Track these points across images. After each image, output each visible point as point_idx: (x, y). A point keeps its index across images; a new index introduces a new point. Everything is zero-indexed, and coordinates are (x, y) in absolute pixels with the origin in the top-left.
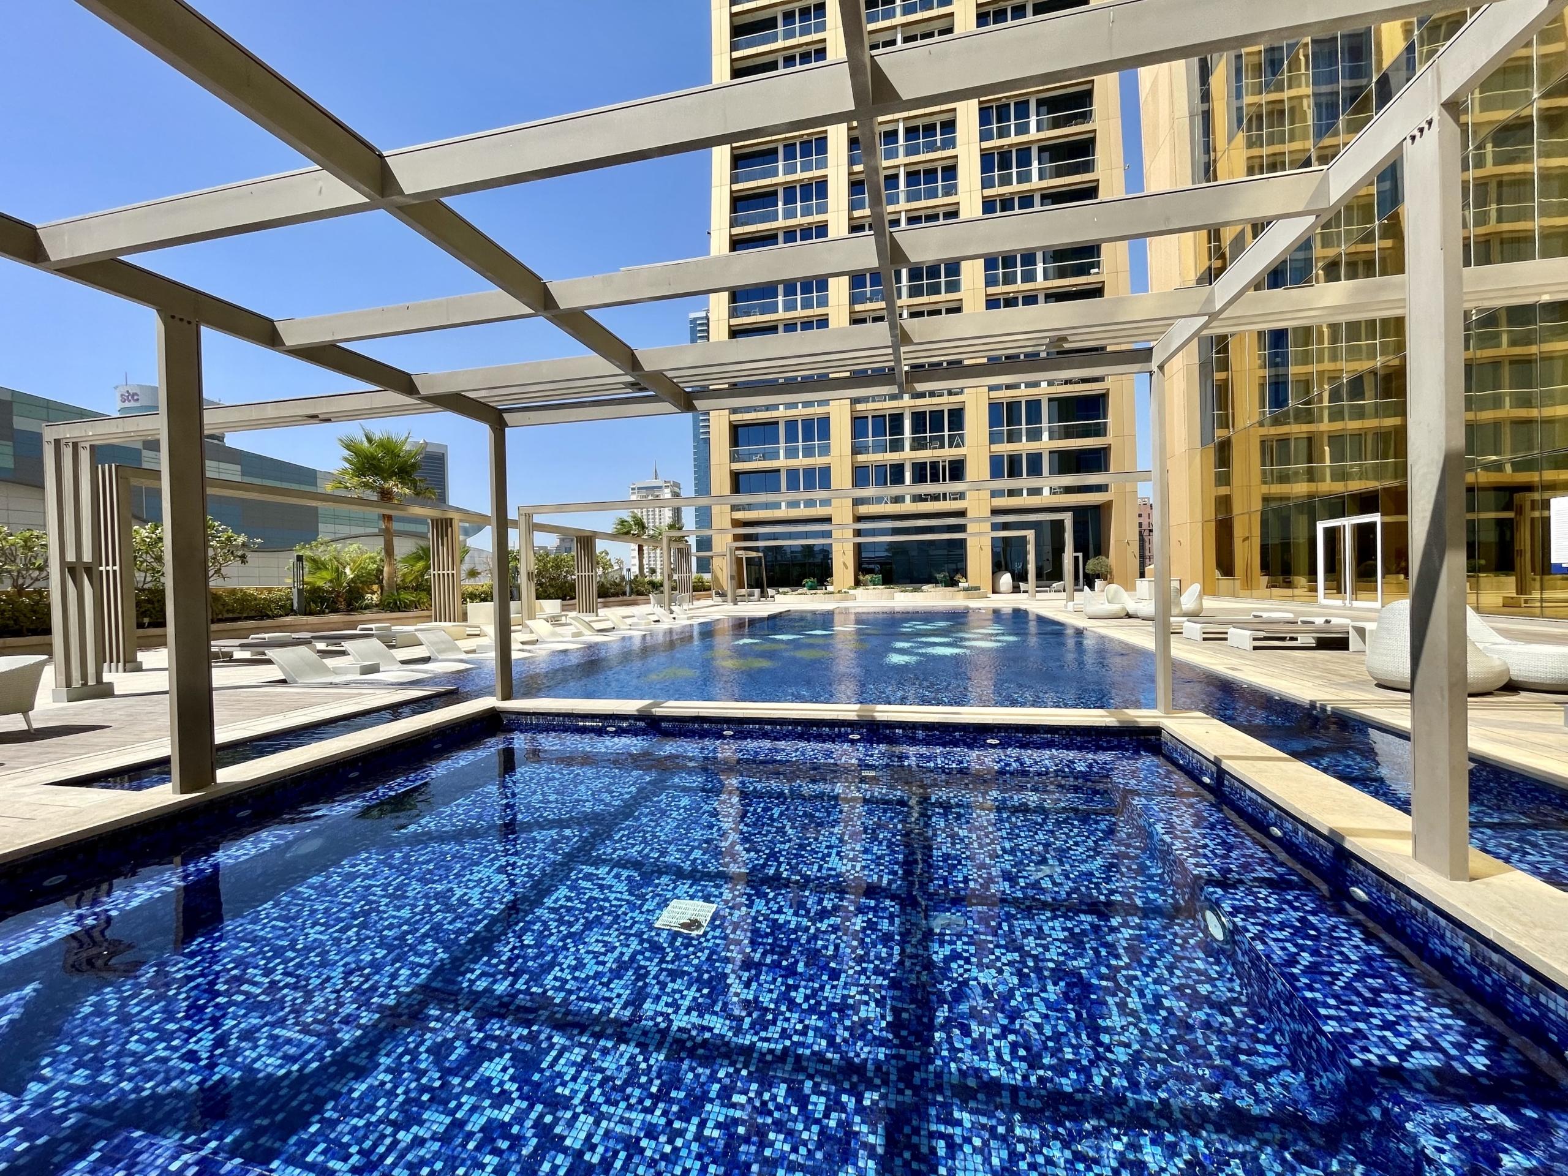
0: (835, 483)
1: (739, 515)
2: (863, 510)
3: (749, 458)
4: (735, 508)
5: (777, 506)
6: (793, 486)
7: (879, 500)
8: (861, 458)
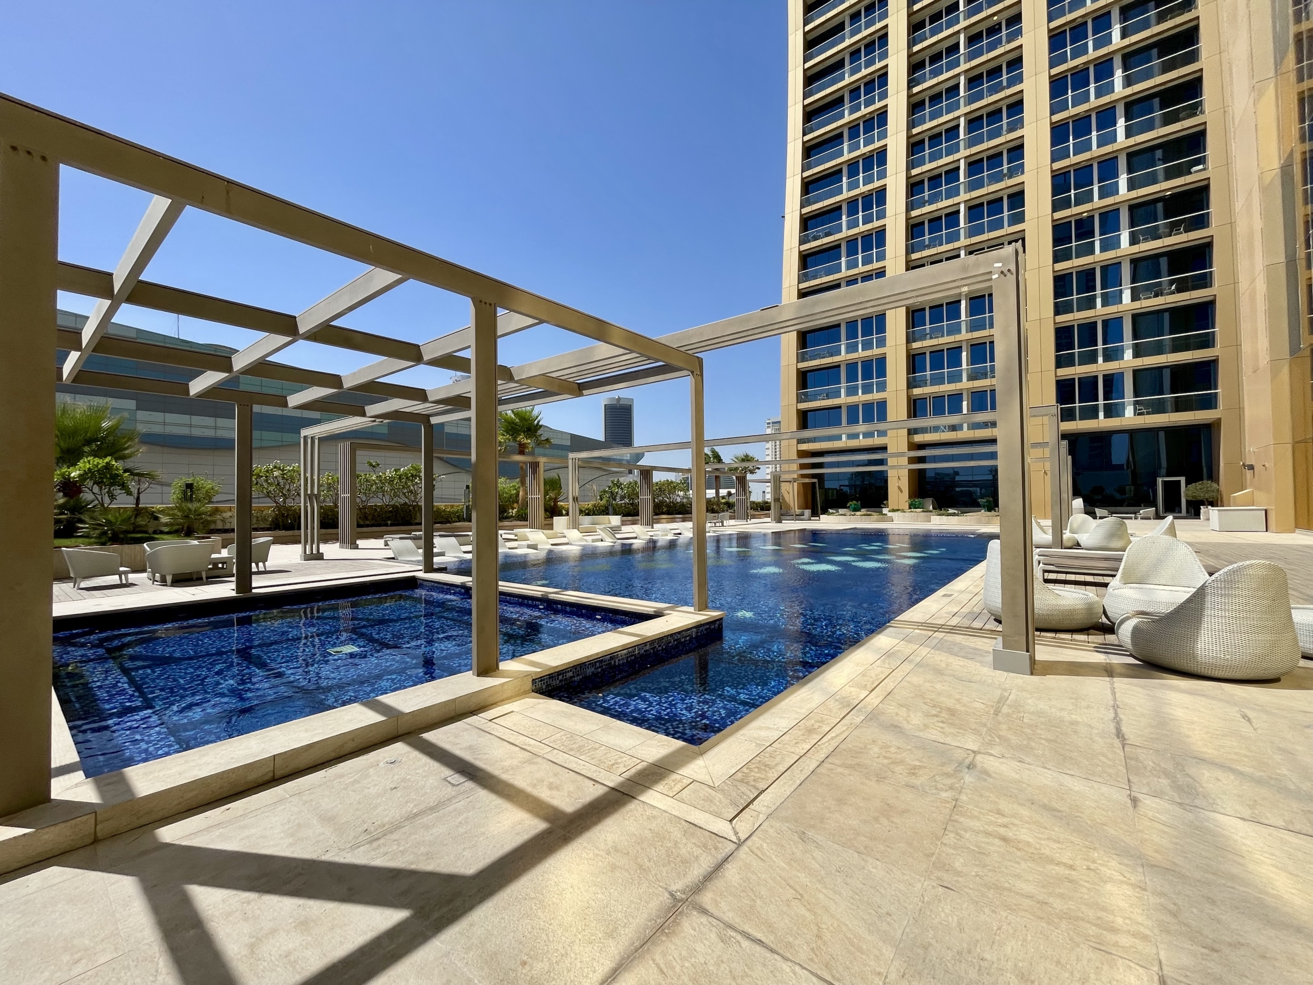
0: (891, 415)
1: (804, 447)
2: (918, 438)
3: (814, 398)
4: (800, 441)
5: (839, 438)
6: (853, 420)
7: (936, 429)
8: (917, 391)
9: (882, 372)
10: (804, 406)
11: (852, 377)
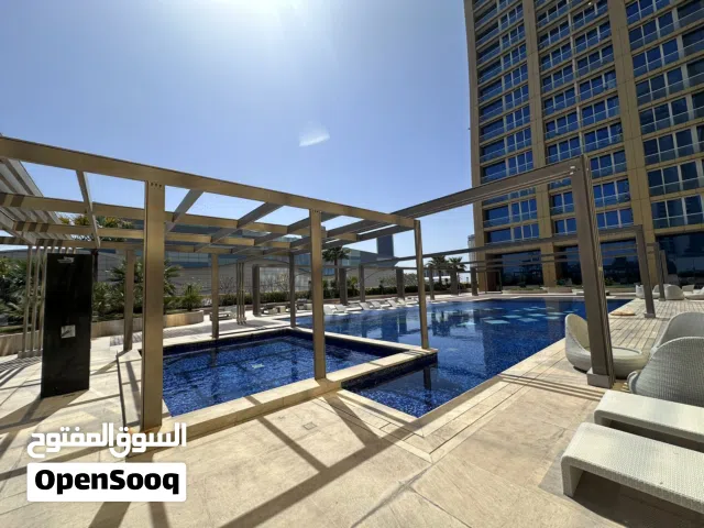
0: (541, 231)
1: (488, 252)
2: (560, 244)
3: (494, 224)
4: (487, 249)
8: (556, 217)
9: (534, 207)
10: (488, 229)
11: (516, 211)
